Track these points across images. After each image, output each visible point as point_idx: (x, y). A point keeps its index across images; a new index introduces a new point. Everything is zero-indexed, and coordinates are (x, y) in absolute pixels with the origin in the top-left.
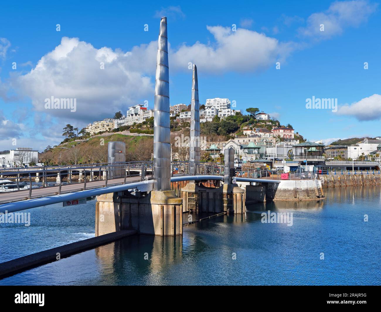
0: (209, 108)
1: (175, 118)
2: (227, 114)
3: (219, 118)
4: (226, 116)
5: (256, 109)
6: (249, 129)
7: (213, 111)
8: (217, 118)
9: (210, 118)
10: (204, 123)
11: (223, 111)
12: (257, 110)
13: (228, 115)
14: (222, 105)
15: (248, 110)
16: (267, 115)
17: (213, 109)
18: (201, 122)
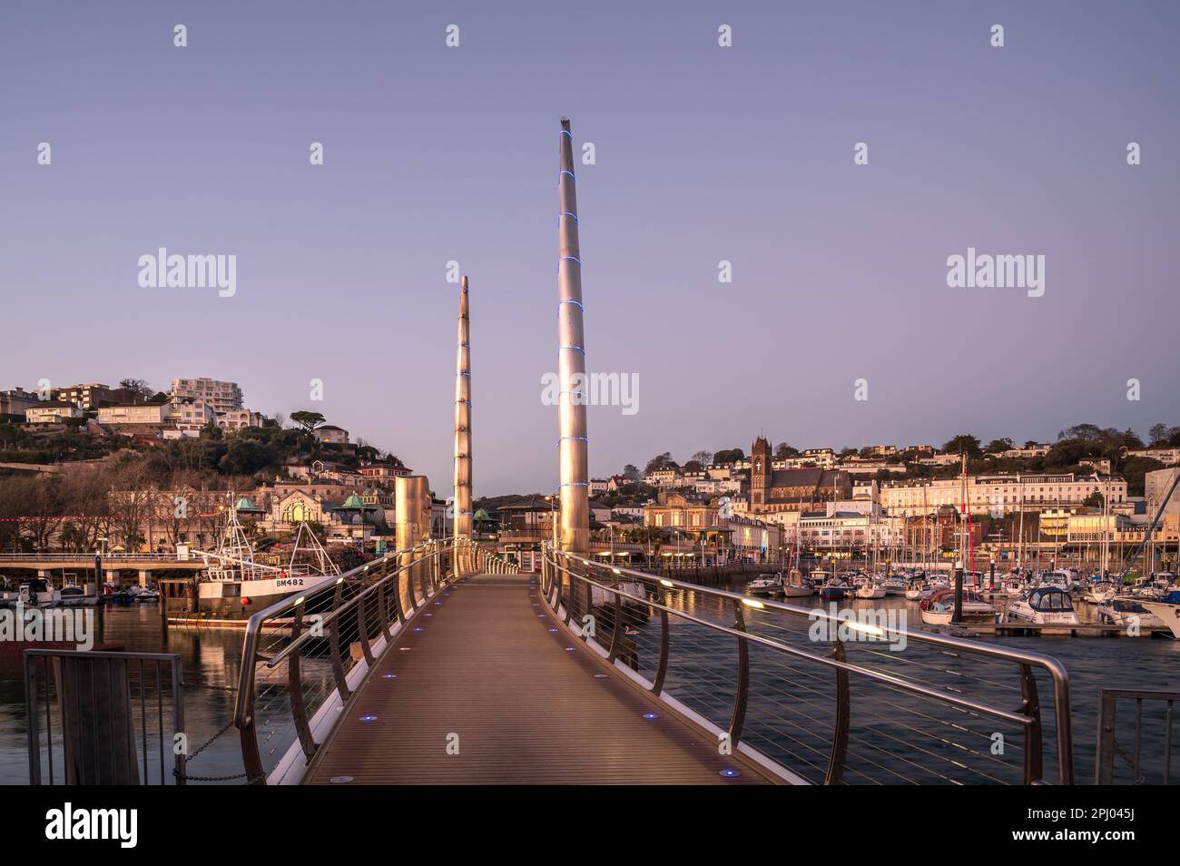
0: (187, 402)
1: (83, 421)
2: (239, 421)
3: (220, 431)
4: (238, 427)
5: (317, 414)
6: (302, 462)
7: (198, 410)
8: (211, 430)
9: (192, 428)
10: (175, 442)
11: (229, 414)
12: (318, 417)
13: (242, 424)
14: (221, 397)
15: (296, 417)
16: (343, 433)
17: (198, 406)
18: (165, 437)
